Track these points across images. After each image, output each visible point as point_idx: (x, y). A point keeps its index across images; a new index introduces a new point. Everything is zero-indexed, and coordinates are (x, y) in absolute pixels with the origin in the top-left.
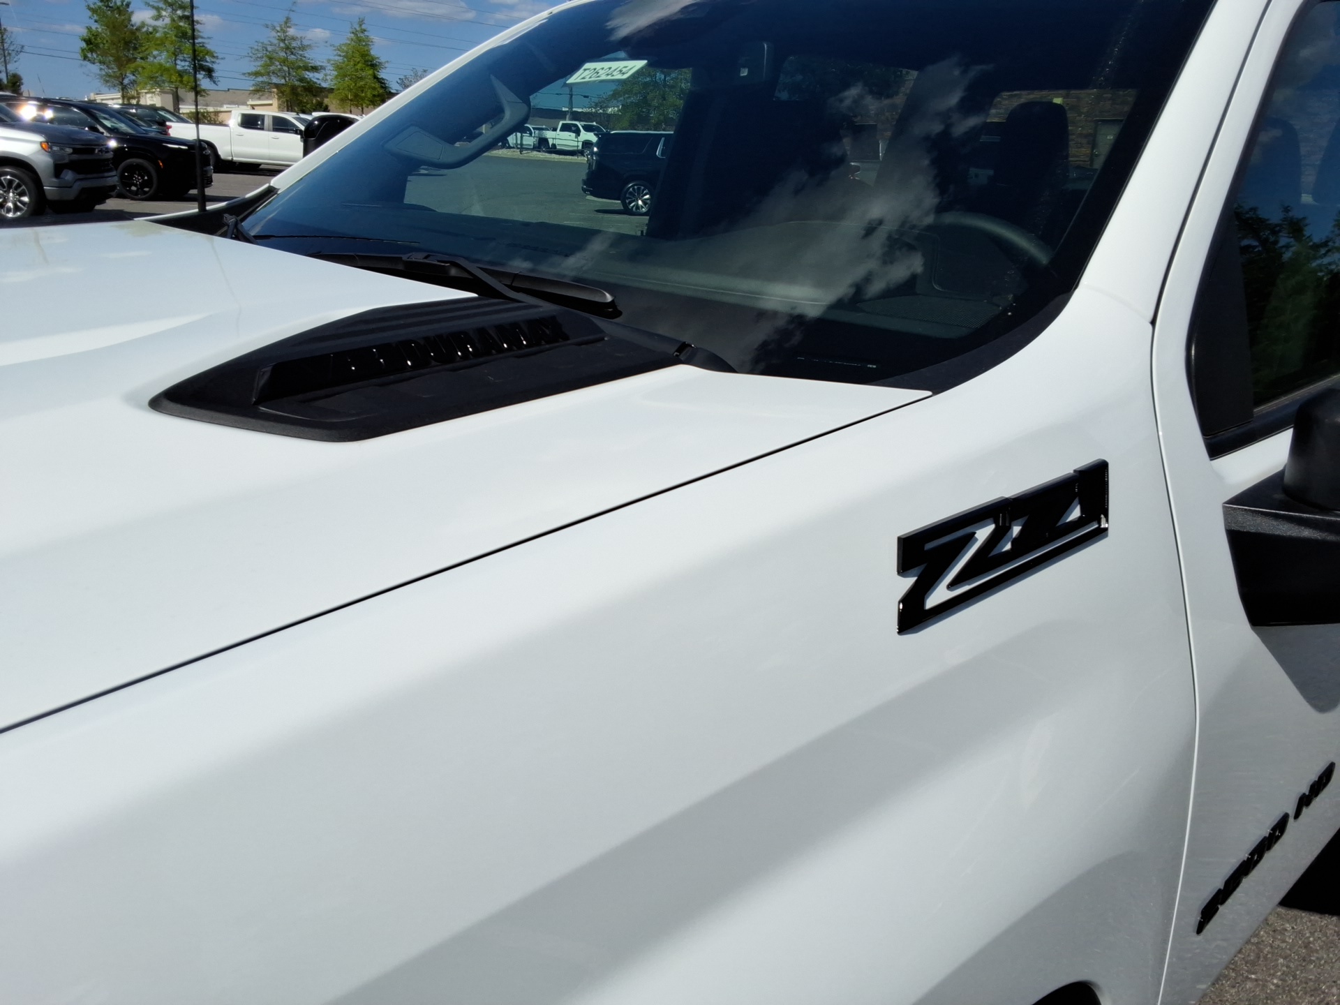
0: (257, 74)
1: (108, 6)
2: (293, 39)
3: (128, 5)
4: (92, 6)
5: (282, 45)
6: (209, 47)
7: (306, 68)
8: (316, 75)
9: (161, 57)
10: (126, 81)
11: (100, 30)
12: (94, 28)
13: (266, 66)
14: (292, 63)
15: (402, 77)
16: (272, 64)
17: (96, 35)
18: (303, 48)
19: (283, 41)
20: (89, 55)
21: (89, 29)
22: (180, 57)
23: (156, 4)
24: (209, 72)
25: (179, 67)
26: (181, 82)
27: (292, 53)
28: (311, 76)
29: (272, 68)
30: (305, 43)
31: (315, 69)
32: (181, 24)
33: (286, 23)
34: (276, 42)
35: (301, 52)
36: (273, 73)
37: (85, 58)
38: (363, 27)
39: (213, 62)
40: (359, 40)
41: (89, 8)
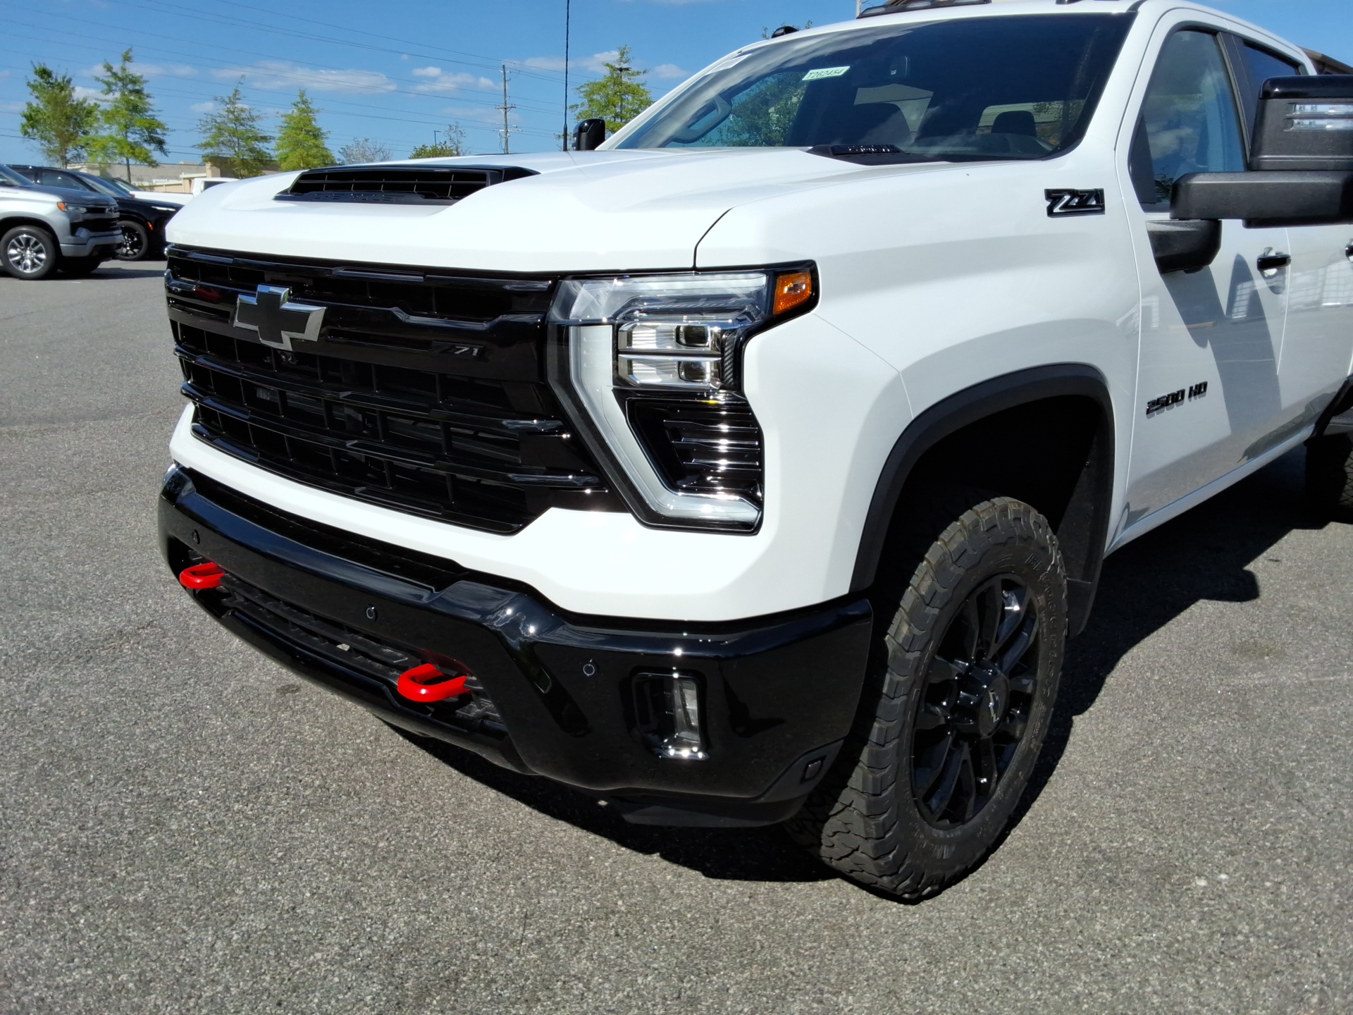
0: (206, 145)
1: (48, 83)
2: (242, 110)
3: (69, 81)
4: (32, 83)
5: (231, 116)
6: (159, 119)
7: (257, 139)
8: (266, 145)
9: (106, 131)
10: (69, 156)
11: (41, 107)
12: (35, 105)
13: (213, 138)
14: (242, 134)
16: (222, 135)
17: (38, 111)
18: (252, 119)
19: (233, 113)
20: (30, 130)
21: (29, 105)
22: (131, 129)
23: (106, 79)
24: (160, 143)
25: (129, 140)
26: (133, 153)
27: (241, 124)
28: (261, 146)
29: (221, 139)
30: (254, 114)
31: (264, 139)
32: (132, 98)
33: (235, 95)
34: (225, 113)
35: (250, 123)
36: (223, 143)
37: (26, 133)
38: (304, 99)
39: (164, 134)
40: (302, 113)
41: (29, 84)
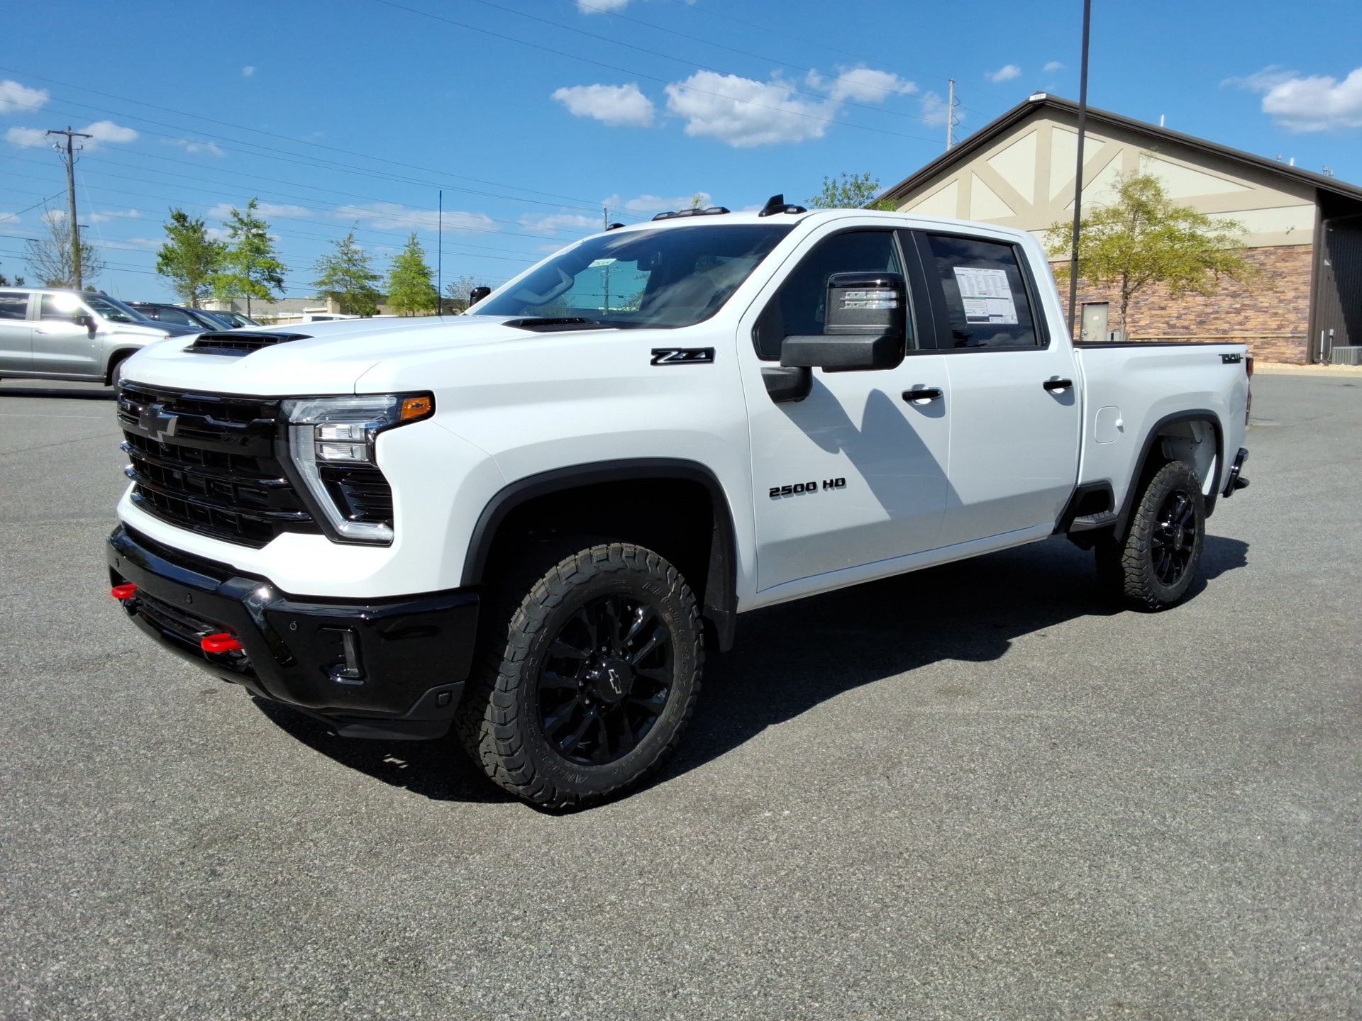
0: (322, 283)
1: (183, 226)
2: (355, 252)
3: (202, 225)
4: (170, 226)
5: (345, 258)
6: (279, 260)
7: (366, 278)
8: (375, 283)
9: (231, 270)
10: (197, 292)
11: (176, 247)
12: (170, 246)
13: (329, 276)
14: (354, 273)
15: (451, 284)
16: (336, 274)
17: (173, 251)
18: (364, 260)
19: (346, 254)
20: (164, 268)
21: (165, 246)
22: (254, 269)
23: (233, 225)
24: (279, 282)
25: (251, 278)
26: (253, 291)
27: (354, 265)
28: (370, 284)
29: (335, 278)
30: (366, 255)
31: (374, 278)
32: (256, 241)
33: (349, 238)
34: (339, 255)
35: (362, 264)
36: (337, 282)
37: (161, 270)
38: (416, 241)
39: (283, 274)
40: (412, 254)
41: (166, 228)
